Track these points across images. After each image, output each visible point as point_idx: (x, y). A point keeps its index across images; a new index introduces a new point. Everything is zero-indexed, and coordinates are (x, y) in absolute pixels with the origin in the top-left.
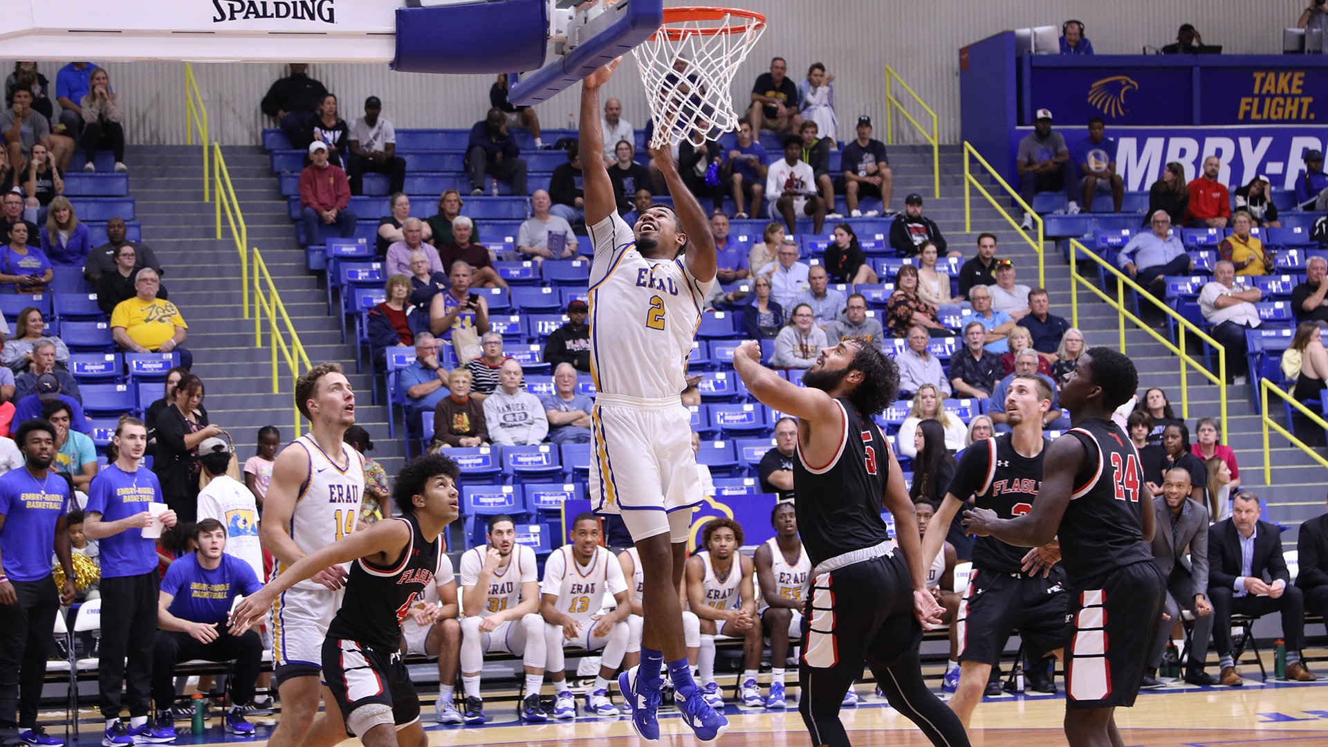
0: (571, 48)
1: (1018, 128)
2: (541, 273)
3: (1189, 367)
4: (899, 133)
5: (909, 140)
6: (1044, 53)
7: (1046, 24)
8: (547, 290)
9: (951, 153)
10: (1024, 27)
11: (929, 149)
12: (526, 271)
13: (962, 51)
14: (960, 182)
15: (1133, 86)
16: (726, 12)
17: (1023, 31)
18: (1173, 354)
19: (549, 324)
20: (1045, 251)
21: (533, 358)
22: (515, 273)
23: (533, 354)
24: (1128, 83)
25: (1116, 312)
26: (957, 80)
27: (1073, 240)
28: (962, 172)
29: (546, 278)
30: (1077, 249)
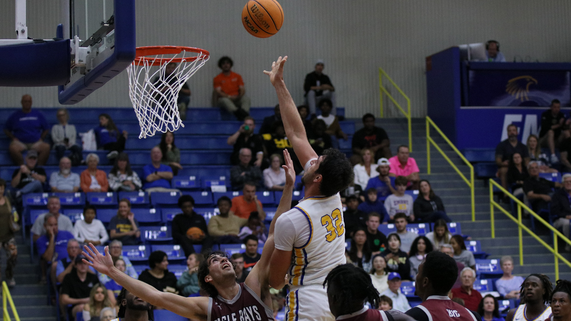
0: (89, 71)
1: (462, 108)
2: (150, 200)
3: (560, 261)
4: (388, 110)
5: (394, 115)
6: (477, 60)
7: (478, 42)
8: (153, 211)
9: (419, 123)
10: (464, 44)
11: (405, 120)
12: (140, 198)
13: (428, 59)
14: (424, 141)
15: (534, 82)
16: (183, 49)
17: (463, 46)
18: (549, 252)
19: (153, 233)
20: (476, 185)
21: (140, 255)
22: (134, 200)
23: (140, 252)
24: (531, 80)
25: (517, 225)
26: (425, 77)
27: (492, 181)
28: (425, 135)
29: (153, 203)
30: (494, 186)
